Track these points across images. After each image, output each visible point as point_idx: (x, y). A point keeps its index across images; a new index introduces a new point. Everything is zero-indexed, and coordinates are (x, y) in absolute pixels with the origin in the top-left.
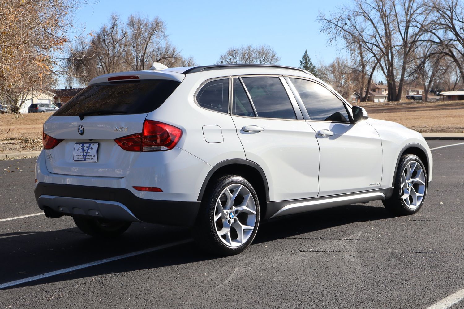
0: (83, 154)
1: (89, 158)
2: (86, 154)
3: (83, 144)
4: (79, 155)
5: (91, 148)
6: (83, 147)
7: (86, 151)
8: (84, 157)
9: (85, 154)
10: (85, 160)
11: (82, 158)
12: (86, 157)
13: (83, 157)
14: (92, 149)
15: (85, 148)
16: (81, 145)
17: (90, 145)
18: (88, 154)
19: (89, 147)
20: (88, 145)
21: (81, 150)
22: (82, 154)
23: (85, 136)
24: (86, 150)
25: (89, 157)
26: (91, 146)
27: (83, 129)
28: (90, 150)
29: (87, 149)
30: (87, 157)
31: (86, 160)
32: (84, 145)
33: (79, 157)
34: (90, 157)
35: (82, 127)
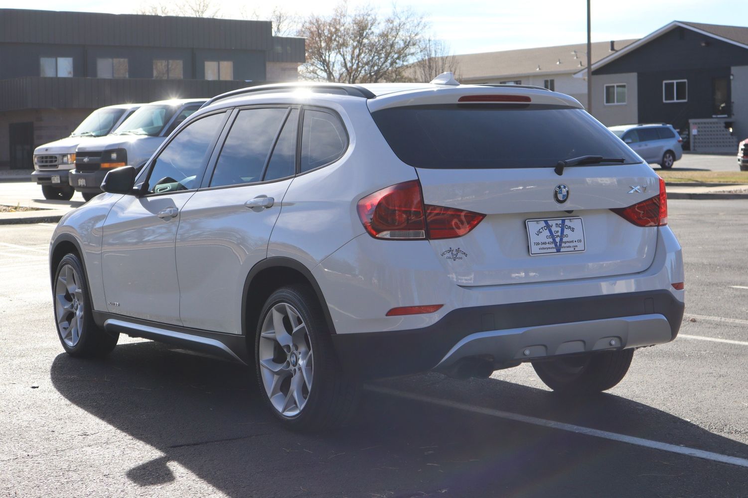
0: (554, 240)
1: (569, 247)
2: (561, 240)
3: (546, 222)
4: (545, 243)
5: (570, 227)
6: (548, 227)
7: (559, 234)
8: (556, 245)
9: (558, 240)
10: (558, 251)
11: (551, 248)
12: (560, 245)
13: (553, 245)
14: (573, 230)
15: (554, 229)
16: (543, 224)
17: (563, 221)
18: (565, 239)
19: (563, 226)
20: (560, 222)
21: (547, 233)
22: (551, 240)
23: (567, 206)
24: (558, 232)
25: (568, 244)
26: (567, 223)
28: (566, 232)
29: (559, 229)
30: (563, 245)
31: (562, 250)
32: (550, 223)
33: (544, 246)
34: (571, 244)
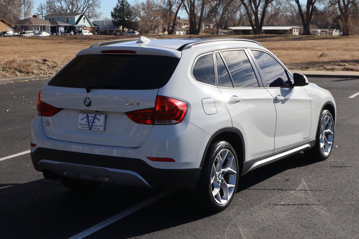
0: (89, 124)
1: (96, 128)
2: (92, 124)
3: (87, 115)
4: (84, 125)
5: (98, 119)
6: (88, 117)
7: (92, 121)
8: (89, 126)
9: (90, 124)
10: (90, 129)
11: (87, 127)
12: (91, 127)
13: (88, 126)
14: (99, 120)
15: (90, 118)
16: (85, 115)
17: (96, 115)
18: (94, 124)
19: (95, 118)
20: (94, 115)
21: (86, 120)
22: (87, 124)
23: (92, 108)
24: (91, 120)
25: (95, 127)
26: (97, 116)
27: (90, 101)
28: (96, 121)
29: (92, 119)
30: (93, 127)
31: (92, 129)
32: (89, 115)
33: (83, 126)
34: (97, 127)
35: (89, 99)
